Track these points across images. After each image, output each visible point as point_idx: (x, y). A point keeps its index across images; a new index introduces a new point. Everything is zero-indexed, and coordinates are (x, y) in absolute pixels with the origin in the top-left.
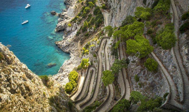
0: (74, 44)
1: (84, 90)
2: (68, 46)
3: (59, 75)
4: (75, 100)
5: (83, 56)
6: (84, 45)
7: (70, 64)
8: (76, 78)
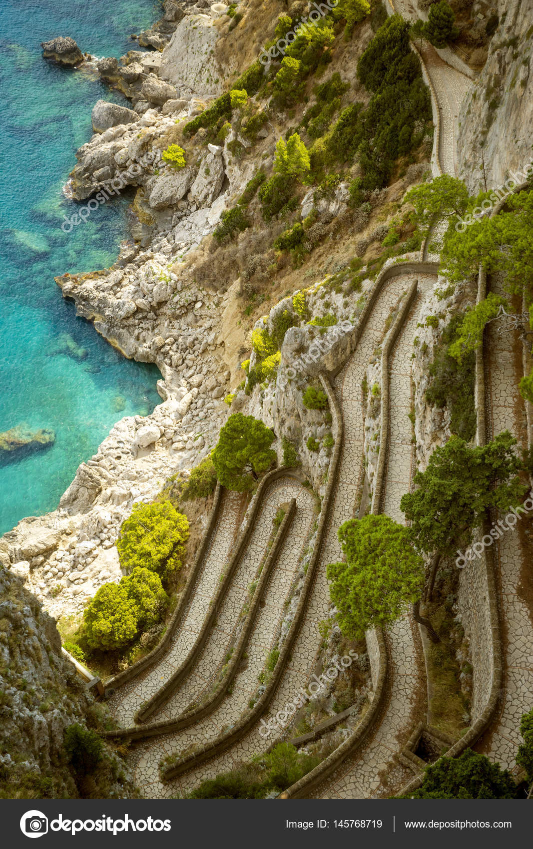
0: (199, 305)
1: (217, 653)
2: (151, 315)
3: (64, 524)
4: (138, 721)
5: (248, 394)
6: (265, 318)
7: (151, 446)
8: (170, 556)
